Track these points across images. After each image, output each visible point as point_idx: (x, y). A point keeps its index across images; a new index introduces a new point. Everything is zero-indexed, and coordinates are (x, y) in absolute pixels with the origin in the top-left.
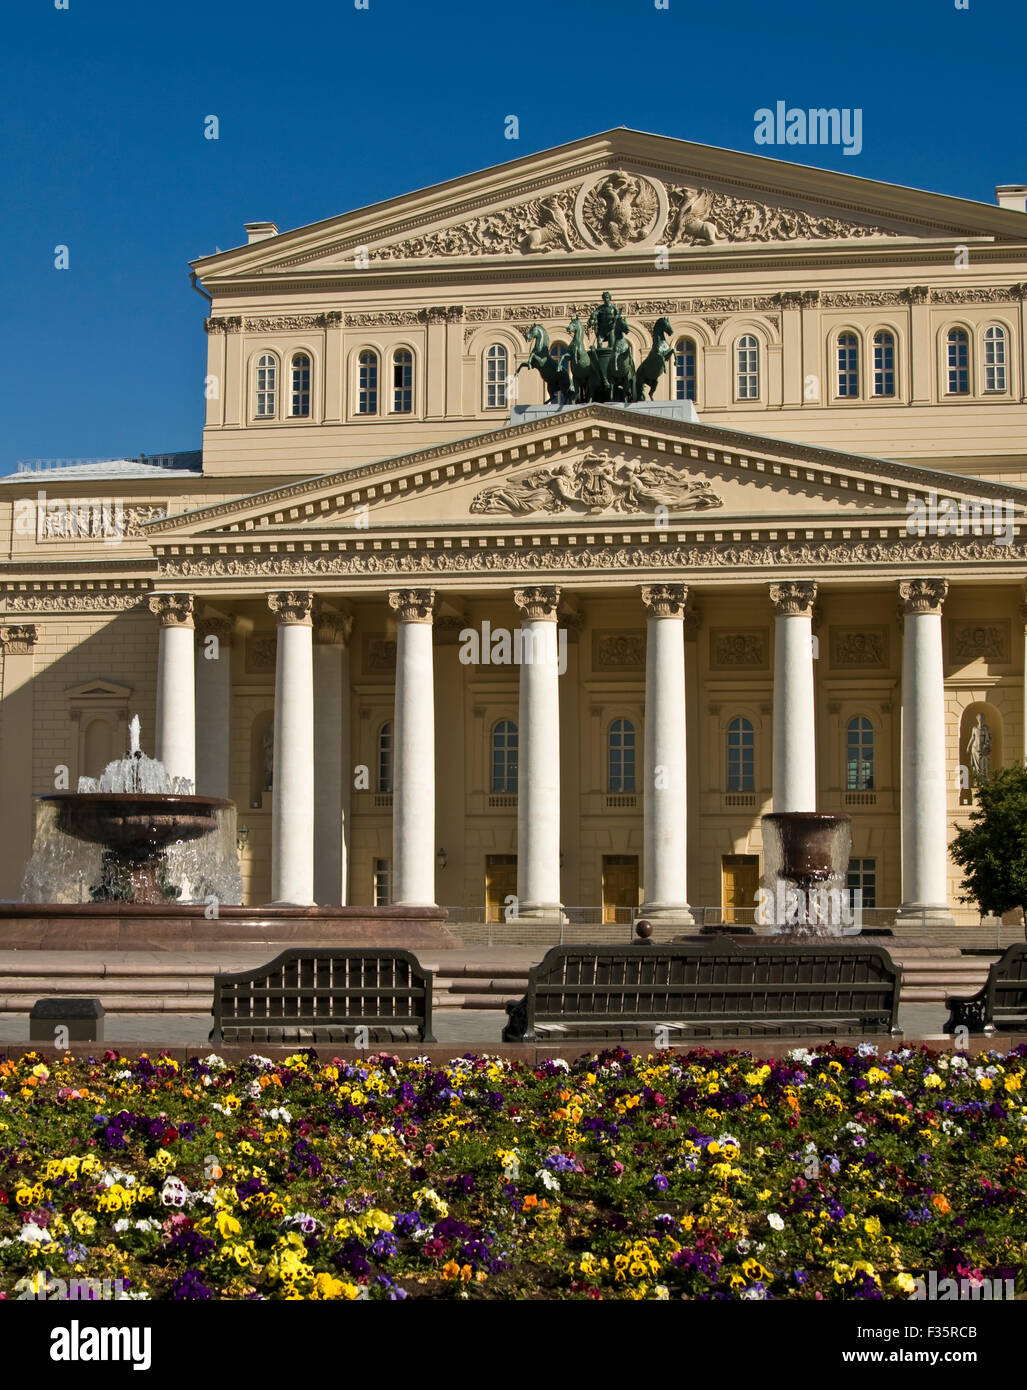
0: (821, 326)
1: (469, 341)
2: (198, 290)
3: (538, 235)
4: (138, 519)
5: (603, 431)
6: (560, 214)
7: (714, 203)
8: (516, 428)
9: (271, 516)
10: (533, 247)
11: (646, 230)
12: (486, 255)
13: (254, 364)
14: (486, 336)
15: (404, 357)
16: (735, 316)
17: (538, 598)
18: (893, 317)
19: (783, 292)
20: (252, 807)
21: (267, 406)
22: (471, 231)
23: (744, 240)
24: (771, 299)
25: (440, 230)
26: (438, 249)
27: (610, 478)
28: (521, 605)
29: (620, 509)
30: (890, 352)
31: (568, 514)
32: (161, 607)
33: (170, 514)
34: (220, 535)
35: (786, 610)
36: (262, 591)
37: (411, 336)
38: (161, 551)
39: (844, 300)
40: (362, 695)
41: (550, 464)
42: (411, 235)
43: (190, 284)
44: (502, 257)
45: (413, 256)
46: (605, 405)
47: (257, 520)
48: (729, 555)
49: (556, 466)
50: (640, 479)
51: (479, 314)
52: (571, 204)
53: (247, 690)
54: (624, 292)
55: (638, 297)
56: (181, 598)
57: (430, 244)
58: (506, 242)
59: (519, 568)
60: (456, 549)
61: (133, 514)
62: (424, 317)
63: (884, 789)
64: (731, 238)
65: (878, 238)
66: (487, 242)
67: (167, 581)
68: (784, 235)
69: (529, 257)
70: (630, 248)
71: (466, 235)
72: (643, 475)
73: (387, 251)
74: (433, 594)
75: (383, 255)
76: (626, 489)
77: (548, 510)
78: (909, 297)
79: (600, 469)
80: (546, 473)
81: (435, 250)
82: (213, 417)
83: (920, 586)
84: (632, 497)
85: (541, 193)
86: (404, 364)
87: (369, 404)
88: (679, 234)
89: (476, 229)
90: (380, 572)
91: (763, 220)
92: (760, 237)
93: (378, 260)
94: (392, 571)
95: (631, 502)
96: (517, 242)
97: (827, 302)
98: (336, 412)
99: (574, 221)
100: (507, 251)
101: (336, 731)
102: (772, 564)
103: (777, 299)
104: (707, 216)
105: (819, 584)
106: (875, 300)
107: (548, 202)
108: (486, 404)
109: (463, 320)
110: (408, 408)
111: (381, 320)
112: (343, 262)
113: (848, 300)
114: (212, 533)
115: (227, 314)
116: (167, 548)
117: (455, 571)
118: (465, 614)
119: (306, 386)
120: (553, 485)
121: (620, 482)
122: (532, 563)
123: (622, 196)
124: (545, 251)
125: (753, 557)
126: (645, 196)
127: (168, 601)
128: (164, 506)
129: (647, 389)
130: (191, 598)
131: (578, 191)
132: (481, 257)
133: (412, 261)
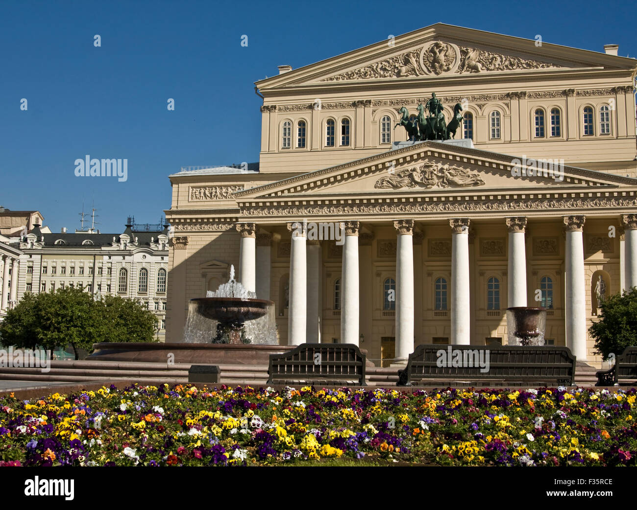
0: (528, 107)
1: (374, 115)
2: (258, 94)
3: (404, 69)
4: (232, 191)
5: (433, 152)
6: (413, 60)
7: (480, 54)
8: (395, 151)
9: (289, 190)
10: (401, 74)
11: (451, 66)
12: (381, 78)
13: (282, 125)
14: (381, 113)
15: (346, 122)
16: (490, 103)
17: (404, 225)
18: (560, 102)
19: (511, 92)
20: (280, 315)
21: (287, 143)
22: (375, 68)
23: (493, 70)
24: (506, 95)
25: (362, 68)
26: (361, 76)
27: (435, 172)
28: (397, 228)
29: (440, 186)
30: (558, 118)
31: (417, 188)
32: (241, 228)
33: (245, 189)
34: (267, 198)
35: (513, 230)
36: (285, 222)
37: (349, 113)
38: (241, 205)
39: (538, 95)
40: (327, 267)
41: (409, 167)
42: (349, 70)
43: (254, 91)
44: (388, 79)
45: (350, 79)
46: (433, 141)
47: (282, 191)
48: (488, 206)
49: (412, 168)
50: (449, 173)
51: (378, 103)
52: (418, 56)
53: (277, 265)
54: (441, 93)
55: (446, 95)
56: (250, 225)
57: (357, 74)
58: (390, 72)
59: (396, 212)
60: (369, 204)
61: (230, 189)
62: (355, 105)
63: (558, 309)
64: (488, 69)
65: (552, 68)
66: (382, 73)
67: (244, 218)
68: (511, 68)
69: (400, 79)
70: (444, 74)
71: (373, 70)
72: (450, 171)
73: (339, 77)
74: (358, 223)
75: (337, 79)
76: (443, 177)
77: (409, 187)
78: (566, 93)
79: (431, 169)
80: (408, 171)
81: (359, 76)
82: (264, 148)
83: (573, 219)
84: (445, 181)
85: (405, 51)
86: (346, 125)
87: (331, 142)
88: (465, 68)
89: (377, 67)
90: (336, 214)
91: (501, 61)
92: (500, 69)
93: (335, 81)
94: (341, 213)
95: (445, 183)
96: (395, 72)
97: (530, 96)
98: (317, 146)
99: (419, 63)
100: (390, 76)
101: (316, 281)
102: (507, 210)
103: (508, 95)
104: (477, 60)
105: (528, 218)
106: (551, 95)
107: (408, 55)
108: (381, 142)
109: (372, 106)
110: (348, 144)
111: (336, 106)
112: (320, 82)
113: (540, 95)
114: (263, 197)
115: (270, 104)
116: (244, 203)
117: (368, 213)
118: (373, 232)
119: (304, 135)
120: (411, 176)
121: (440, 174)
122: (401, 210)
123: (440, 52)
124: (407, 76)
125: (499, 206)
126: (450, 52)
127: (244, 226)
128: (243, 186)
129: (451, 134)
130: (254, 225)
131: (421, 50)
132: (379, 79)
133: (349, 81)
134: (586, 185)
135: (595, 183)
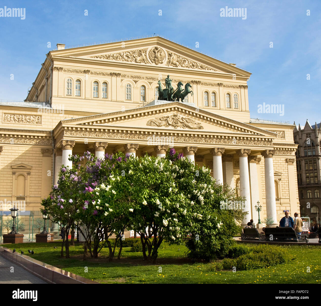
0: (201, 89)
1: (122, 82)
3: (138, 59)
5: (178, 108)
6: (143, 54)
7: (178, 57)
10: (137, 61)
11: (163, 61)
12: (126, 61)
13: (66, 81)
18: (216, 89)
19: (193, 80)
21: (70, 92)
22: (122, 55)
23: (184, 67)
25: (114, 54)
27: (179, 120)
28: (159, 149)
29: (181, 127)
35: (218, 154)
36: (95, 142)
37: (108, 79)
42: (108, 53)
44: (130, 63)
47: (93, 122)
48: (206, 140)
49: (167, 116)
50: (186, 121)
51: (124, 76)
52: (146, 52)
57: (112, 56)
58: (130, 59)
60: (144, 134)
62: (111, 74)
64: (182, 66)
65: (212, 71)
66: (126, 58)
68: (193, 67)
69: (136, 63)
70: (159, 65)
71: (121, 56)
73: (101, 56)
75: (100, 58)
76: (183, 123)
77: (165, 126)
78: (220, 85)
79: (177, 117)
80: (165, 117)
81: (113, 58)
82: (54, 93)
83: (245, 150)
84: (184, 125)
85: (138, 49)
88: (170, 63)
89: (123, 55)
90: (125, 139)
91: (188, 63)
92: (188, 67)
94: (128, 138)
96: (133, 60)
97: (202, 84)
98: (88, 96)
99: (146, 56)
100: (131, 61)
103: (192, 82)
104: (176, 60)
105: (225, 149)
106: (212, 85)
107: (140, 51)
108: (126, 99)
109: (121, 77)
111: (100, 74)
112: (89, 58)
113: (206, 84)
115: (59, 66)
117: (143, 140)
120: (166, 120)
123: (158, 52)
124: (140, 63)
125: (211, 141)
126: (163, 53)
130: (75, 142)
131: (147, 49)
132: (124, 62)
133: (107, 60)
134: (251, 134)
135: (254, 133)
